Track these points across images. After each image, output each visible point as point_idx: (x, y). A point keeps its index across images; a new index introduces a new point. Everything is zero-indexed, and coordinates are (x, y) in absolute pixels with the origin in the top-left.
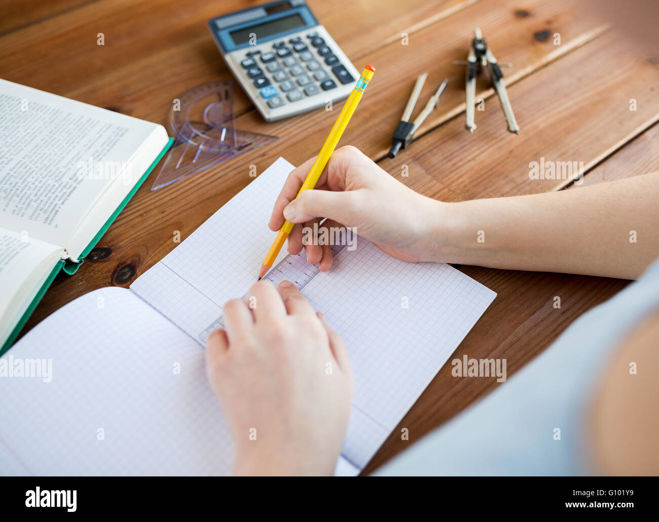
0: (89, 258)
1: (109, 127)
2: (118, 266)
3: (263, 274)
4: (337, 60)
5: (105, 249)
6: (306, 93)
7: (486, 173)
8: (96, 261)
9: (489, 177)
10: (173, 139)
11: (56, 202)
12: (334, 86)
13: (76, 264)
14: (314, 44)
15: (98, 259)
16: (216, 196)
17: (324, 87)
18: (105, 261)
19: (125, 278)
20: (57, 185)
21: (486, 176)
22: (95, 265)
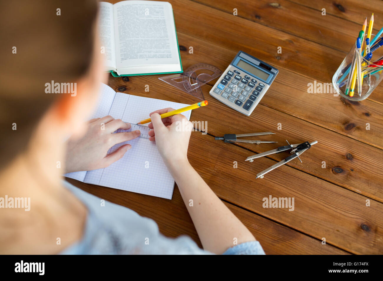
0: (124, 77)
1: (169, 52)
2: (124, 86)
3: (139, 124)
4: (254, 99)
5: (129, 79)
6: (228, 97)
7: (232, 175)
8: (123, 80)
9: (231, 177)
10: (183, 72)
11: (129, 57)
12: (239, 105)
13: (118, 75)
14: (257, 89)
15: (124, 80)
16: (167, 96)
17: (236, 102)
18: (124, 82)
19: (121, 90)
20: (136, 53)
21: (231, 176)
22: (122, 80)
